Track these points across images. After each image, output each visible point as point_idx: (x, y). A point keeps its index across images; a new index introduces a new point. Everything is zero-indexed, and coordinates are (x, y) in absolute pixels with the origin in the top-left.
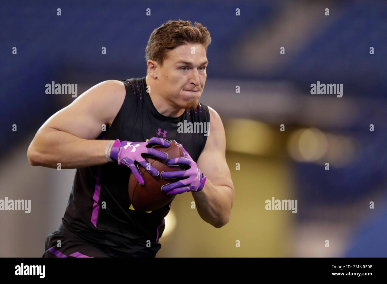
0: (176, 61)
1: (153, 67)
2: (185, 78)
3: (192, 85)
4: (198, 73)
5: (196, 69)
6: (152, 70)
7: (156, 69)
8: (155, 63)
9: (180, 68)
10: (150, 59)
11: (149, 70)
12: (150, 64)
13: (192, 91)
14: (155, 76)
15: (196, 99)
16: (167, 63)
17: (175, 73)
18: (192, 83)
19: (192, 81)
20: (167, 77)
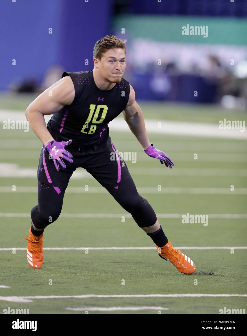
0: (108, 57)
1: (97, 62)
2: (112, 66)
3: (117, 70)
4: (119, 63)
5: (118, 62)
6: (96, 63)
7: (98, 63)
8: (97, 60)
9: (110, 61)
10: (95, 58)
11: (94, 64)
12: (95, 60)
13: (116, 73)
14: (97, 67)
15: (119, 78)
16: (103, 59)
17: (107, 64)
18: (117, 69)
19: (117, 68)
20: (103, 66)
